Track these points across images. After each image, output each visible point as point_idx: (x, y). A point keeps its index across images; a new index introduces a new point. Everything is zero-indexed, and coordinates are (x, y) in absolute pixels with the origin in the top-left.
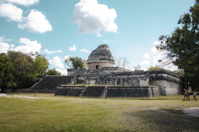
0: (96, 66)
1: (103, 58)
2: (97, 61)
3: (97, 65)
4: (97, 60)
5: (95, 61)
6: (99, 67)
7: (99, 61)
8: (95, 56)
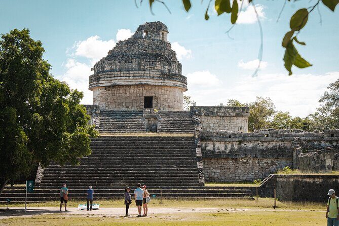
0: (146, 98)
1: (167, 71)
2: (151, 82)
3: (149, 95)
4: (153, 78)
5: (144, 81)
6: (154, 101)
7: (159, 83)
8: (139, 64)
